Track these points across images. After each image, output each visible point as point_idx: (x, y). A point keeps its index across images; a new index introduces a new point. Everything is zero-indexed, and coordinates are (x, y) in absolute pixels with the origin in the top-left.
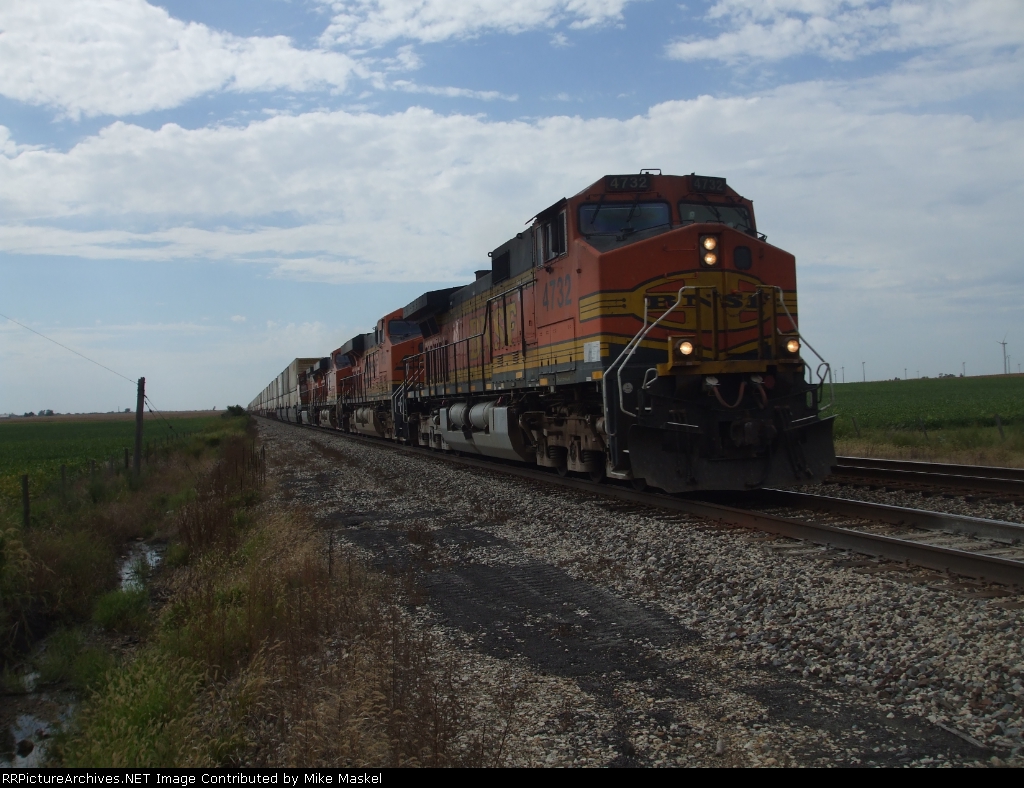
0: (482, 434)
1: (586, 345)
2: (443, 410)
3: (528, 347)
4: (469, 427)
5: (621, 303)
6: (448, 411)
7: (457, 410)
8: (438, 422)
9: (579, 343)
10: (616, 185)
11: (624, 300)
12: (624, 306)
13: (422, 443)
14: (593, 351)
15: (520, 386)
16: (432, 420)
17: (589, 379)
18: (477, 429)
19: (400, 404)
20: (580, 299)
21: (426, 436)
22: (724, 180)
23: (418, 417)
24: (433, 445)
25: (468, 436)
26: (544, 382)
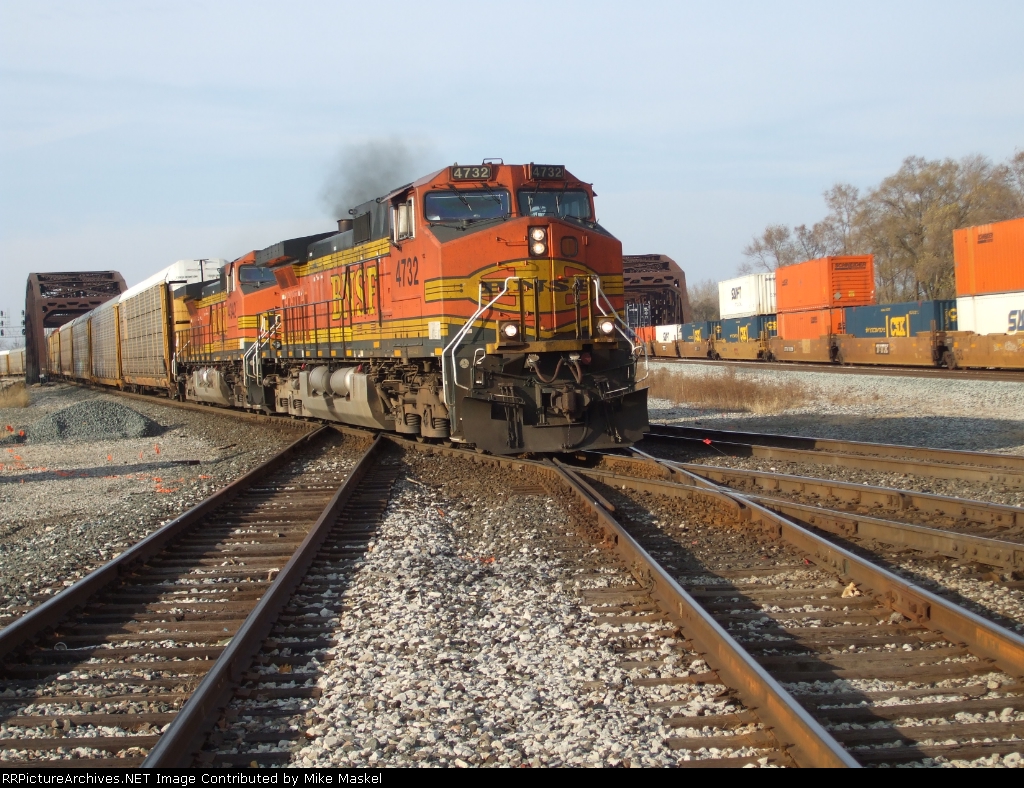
0: (343, 400)
1: (430, 324)
2: (303, 375)
3: (383, 319)
4: (331, 394)
5: (459, 288)
6: (308, 375)
7: (317, 376)
8: (297, 387)
9: (425, 321)
10: (460, 175)
11: (461, 286)
12: (461, 291)
13: (280, 409)
14: (435, 329)
15: (378, 355)
16: (290, 383)
17: (432, 355)
18: (337, 395)
19: (253, 363)
20: (426, 281)
21: (284, 402)
22: (562, 167)
23: (275, 380)
24: (293, 412)
25: (330, 403)
26: (397, 354)
